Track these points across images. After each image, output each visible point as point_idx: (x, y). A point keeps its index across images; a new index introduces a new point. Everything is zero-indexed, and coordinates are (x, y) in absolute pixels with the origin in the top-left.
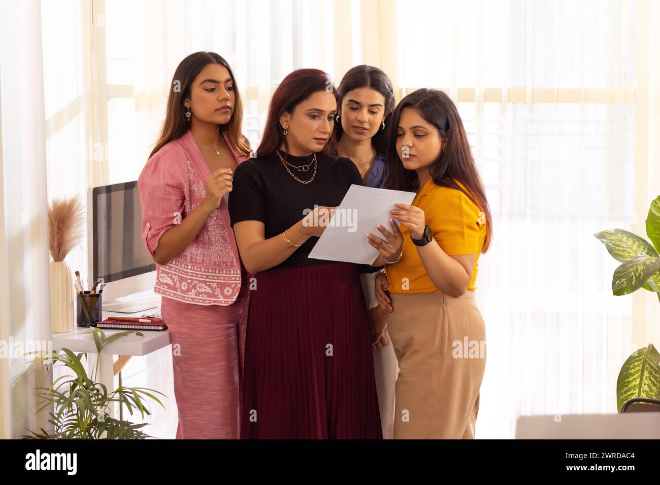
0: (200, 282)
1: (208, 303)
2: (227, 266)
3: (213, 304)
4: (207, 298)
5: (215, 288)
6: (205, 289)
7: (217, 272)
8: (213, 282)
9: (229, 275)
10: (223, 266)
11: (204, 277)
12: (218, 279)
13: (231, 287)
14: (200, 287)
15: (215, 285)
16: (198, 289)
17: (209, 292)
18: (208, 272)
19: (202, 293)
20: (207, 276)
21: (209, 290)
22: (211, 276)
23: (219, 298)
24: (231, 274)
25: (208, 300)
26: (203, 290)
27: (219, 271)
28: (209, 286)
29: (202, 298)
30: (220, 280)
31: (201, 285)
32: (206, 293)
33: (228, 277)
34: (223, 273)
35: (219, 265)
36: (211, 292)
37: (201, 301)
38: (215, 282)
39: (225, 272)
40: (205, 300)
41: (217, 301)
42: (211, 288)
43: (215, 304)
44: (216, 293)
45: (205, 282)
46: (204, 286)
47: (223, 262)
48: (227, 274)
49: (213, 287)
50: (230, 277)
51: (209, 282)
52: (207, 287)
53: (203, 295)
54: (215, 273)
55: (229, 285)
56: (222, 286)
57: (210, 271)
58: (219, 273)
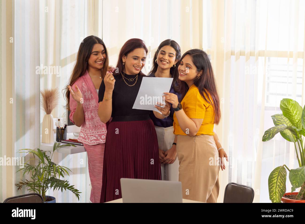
0: (91, 136)
1: (96, 143)
2: (101, 126)
3: (98, 143)
4: (95, 142)
5: (98, 137)
6: (93, 138)
7: (97, 130)
8: (96, 135)
9: (102, 130)
10: (99, 127)
11: (92, 133)
12: (98, 133)
13: (104, 135)
14: (91, 138)
15: (97, 136)
16: (90, 139)
17: (95, 139)
18: (93, 131)
19: (92, 140)
20: (93, 133)
21: (95, 138)
22: (95, 132)
23: (100, 140)
24: (103, 130)
25: (96, 142)
26: (93, 139)
27: (98, 129)
28: (95, 136)
29: (93, 142)
30: (99, 133)
31: (91, 137)
32: (94, 140)
33: (102, 131)
34: (99, 130)
35: (98, 127)
36: (96, 139)
37: (93, 143)
38: (97, 134)
39: (100, 129)
40: (94, 143)
41: (100, 142)
42: (96, 137)
43: (99, 143)
44: (98, 139)
45: (93, 135)
46: (93, 137)
47: (99, 125)
48: (101, 130)
49: (96, 136)
50: (103, 131)
51: (94, 135)
52: (94, 137)
53: (93, 141)
54: (96, 130)
55: (103, 134)
56: (100, 136)
57: (94, 130)
58: (98, 130)
